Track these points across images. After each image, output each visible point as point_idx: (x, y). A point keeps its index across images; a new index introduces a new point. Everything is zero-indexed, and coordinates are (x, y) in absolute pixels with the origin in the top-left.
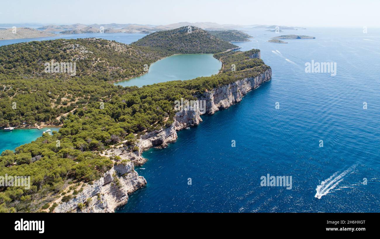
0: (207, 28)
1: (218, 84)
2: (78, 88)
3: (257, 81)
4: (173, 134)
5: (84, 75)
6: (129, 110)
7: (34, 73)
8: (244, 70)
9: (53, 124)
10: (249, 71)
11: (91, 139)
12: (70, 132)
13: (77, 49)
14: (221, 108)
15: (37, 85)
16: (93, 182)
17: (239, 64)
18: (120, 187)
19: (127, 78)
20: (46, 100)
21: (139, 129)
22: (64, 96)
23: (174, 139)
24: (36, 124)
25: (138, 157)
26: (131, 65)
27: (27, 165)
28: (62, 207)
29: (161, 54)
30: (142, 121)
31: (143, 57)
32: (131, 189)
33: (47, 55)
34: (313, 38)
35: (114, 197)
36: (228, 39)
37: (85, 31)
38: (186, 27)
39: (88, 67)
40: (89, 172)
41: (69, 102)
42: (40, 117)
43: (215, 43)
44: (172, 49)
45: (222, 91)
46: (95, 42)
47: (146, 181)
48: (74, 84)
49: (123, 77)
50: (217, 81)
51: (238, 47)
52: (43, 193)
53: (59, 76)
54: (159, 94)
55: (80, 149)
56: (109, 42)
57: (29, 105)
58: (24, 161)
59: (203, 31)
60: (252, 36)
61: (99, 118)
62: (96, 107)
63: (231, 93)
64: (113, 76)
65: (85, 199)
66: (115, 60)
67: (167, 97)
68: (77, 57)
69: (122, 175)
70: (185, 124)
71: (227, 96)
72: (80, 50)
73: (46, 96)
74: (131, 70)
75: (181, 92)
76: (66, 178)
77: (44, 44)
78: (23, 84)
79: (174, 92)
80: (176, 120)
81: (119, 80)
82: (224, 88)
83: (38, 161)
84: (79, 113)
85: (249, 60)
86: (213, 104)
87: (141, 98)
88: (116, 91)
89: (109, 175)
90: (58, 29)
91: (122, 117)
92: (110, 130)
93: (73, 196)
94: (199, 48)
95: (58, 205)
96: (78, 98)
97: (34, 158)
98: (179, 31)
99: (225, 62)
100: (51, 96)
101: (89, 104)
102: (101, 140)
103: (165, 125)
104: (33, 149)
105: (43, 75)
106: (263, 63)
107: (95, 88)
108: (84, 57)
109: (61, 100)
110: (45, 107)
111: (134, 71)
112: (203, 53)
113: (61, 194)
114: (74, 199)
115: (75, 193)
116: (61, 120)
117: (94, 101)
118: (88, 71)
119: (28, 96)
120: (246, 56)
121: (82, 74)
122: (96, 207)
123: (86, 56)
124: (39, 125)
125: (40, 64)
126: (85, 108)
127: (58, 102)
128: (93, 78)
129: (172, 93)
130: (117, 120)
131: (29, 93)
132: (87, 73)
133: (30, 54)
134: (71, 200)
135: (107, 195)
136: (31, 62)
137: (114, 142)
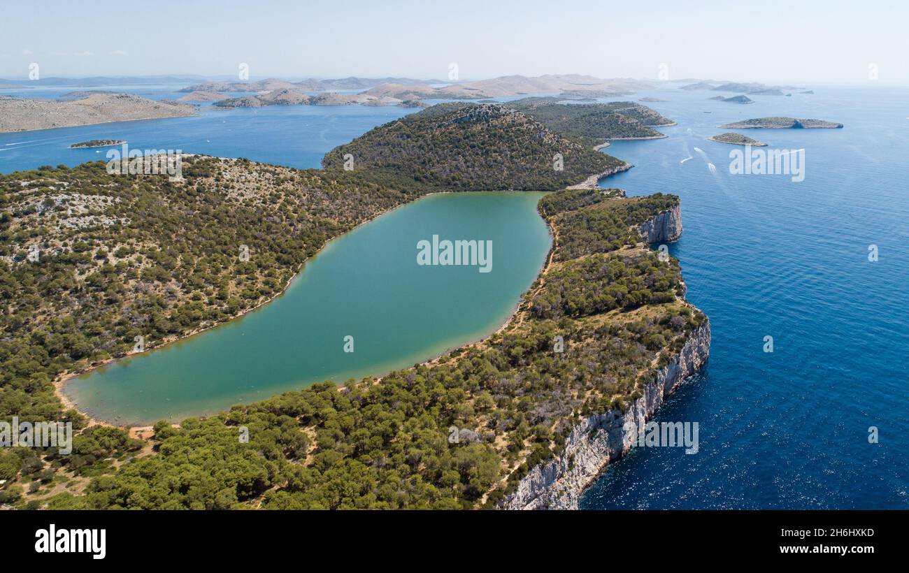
13: (49, 215)
29: (384, 196)
31: (314, 214)
34: (835, 126)
37: (271, 100)
38: (476, 108)
39: (48, 291)
56: (223, 166)
59: (525, 120)
72: (60, 216)
90: (218, 94)
94: (505, 173)
98: (456, 121)
108: (61, 243)
111: (224, 298)
112: (515, 189)
123: (72, 243)
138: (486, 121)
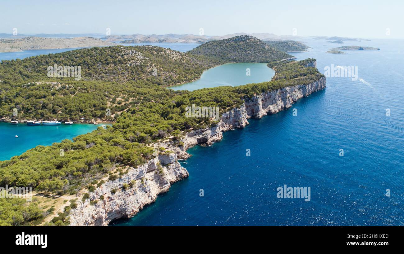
0: (264, 38)
1: (267, 89)
2: (133, 90)
3: (310, 88)
4: (218, 133)
5: (139, 79)
6: (178, 110)
7: (93, 76)
8: (297, 78)
9: (108, 120)
10: (302, 79)
11: (140, 133)
12: (122, 127)
13: (133, 55)
14: (269, 113)
15: (95, 86)
16: (138, 166)
17: (292, 72)
18: (163, 175)
19: (179, 83)
20: (103, 99)
21: (185, 127)
22: (119, 96)
23: (219, 139)
24: (92, 120)
25: (183, 152)
26: (184, 72)
27: (81, 150)
28: (109, 185)
29: (214, 62)
30: (188, 119)
31: (196, 64)
32: (174, 179)
33: (106, 60)
34: (377, 49)
35: (157, 184)
36: (285, 49)
37: (143, 41)
38: (240, 36)
39: (143, 72)
40: (134, 157)
41: (123, 102)
42: (97, 114)
43: (270, 52)
44: (226, 58)
45: (271, 96)
46: (151, 49)
47: (188, 173)
48: (129, 87)
49: (175, 82)
50: (266, 86)
51: (294, 57)
52: (94, 173)
53: (116, 79)
54: (208, 96)
55: (130, 140)
56: (165, 50)
57: (87, 102)
58: (80, 147)
59: (258, 41)
60: (310, 47)
61: (149, 116)
62: (147, 107)
63: (280, 99)
64: (166, 81)
65: (130, 181)
66: (169, 66)
67: (214, 99)
68: (133, 62)
69: (165, 165)
70: (231, 125)
71: (276, 101)
72: (136, 56)
73: (103, 96)
74: (184, 76)
75: (229, 95)
76: (114, 163)
77: (104, 50)
78: (83, 84)
79: (223, 95)
80: (222, 121)
81: (172, 84)
82: (273, 93)
83: (92, 148)
84: (131, 111)
85: (303, 69)
86: (261, 108)
87: (190, 100)
88: (168, 94)
89: (153, 163)
90: (118, 39)
91: (170, 115)
92: (158, 126)
93: (119, 176)
94: (253, 57)
95: (105, 182)
96: (132, 99)
97: (88, 146)
98: (233, 41)
99: (278, 71)
100: (108, 95)
101: (142, 104)
102: (149, 134)
103: (210, 124)
104: (88, 138)
105: (102, 78)
106: (318, 72)
107: (148, 90)
108: (140, 62)
109: (116, 100)
110: (101, 105)
111: (186, 77)
112: (257, 62)
113: (109, 174)
114: (120, 179)
115: (121, 174)
116: (115, 118)
117: (147, 102)
118: (143, 76)
119: (87, 95)
120: (301, 65)
121: (138, 78)
122: (139, 190)
123: (142, 62)
124: (96, 121)
125: (100, 68)
126: (138, 107)
127: (113, 102)
128: (147, 82)
129: (221, 96)
130: (166, 119)
131: (88, 92)
132: (142, 77)
133: (91, 58)
134: (117, 180)
135: (151, 181)
136: (91, 66)
137: (161, 137)
138: (244, 40)
